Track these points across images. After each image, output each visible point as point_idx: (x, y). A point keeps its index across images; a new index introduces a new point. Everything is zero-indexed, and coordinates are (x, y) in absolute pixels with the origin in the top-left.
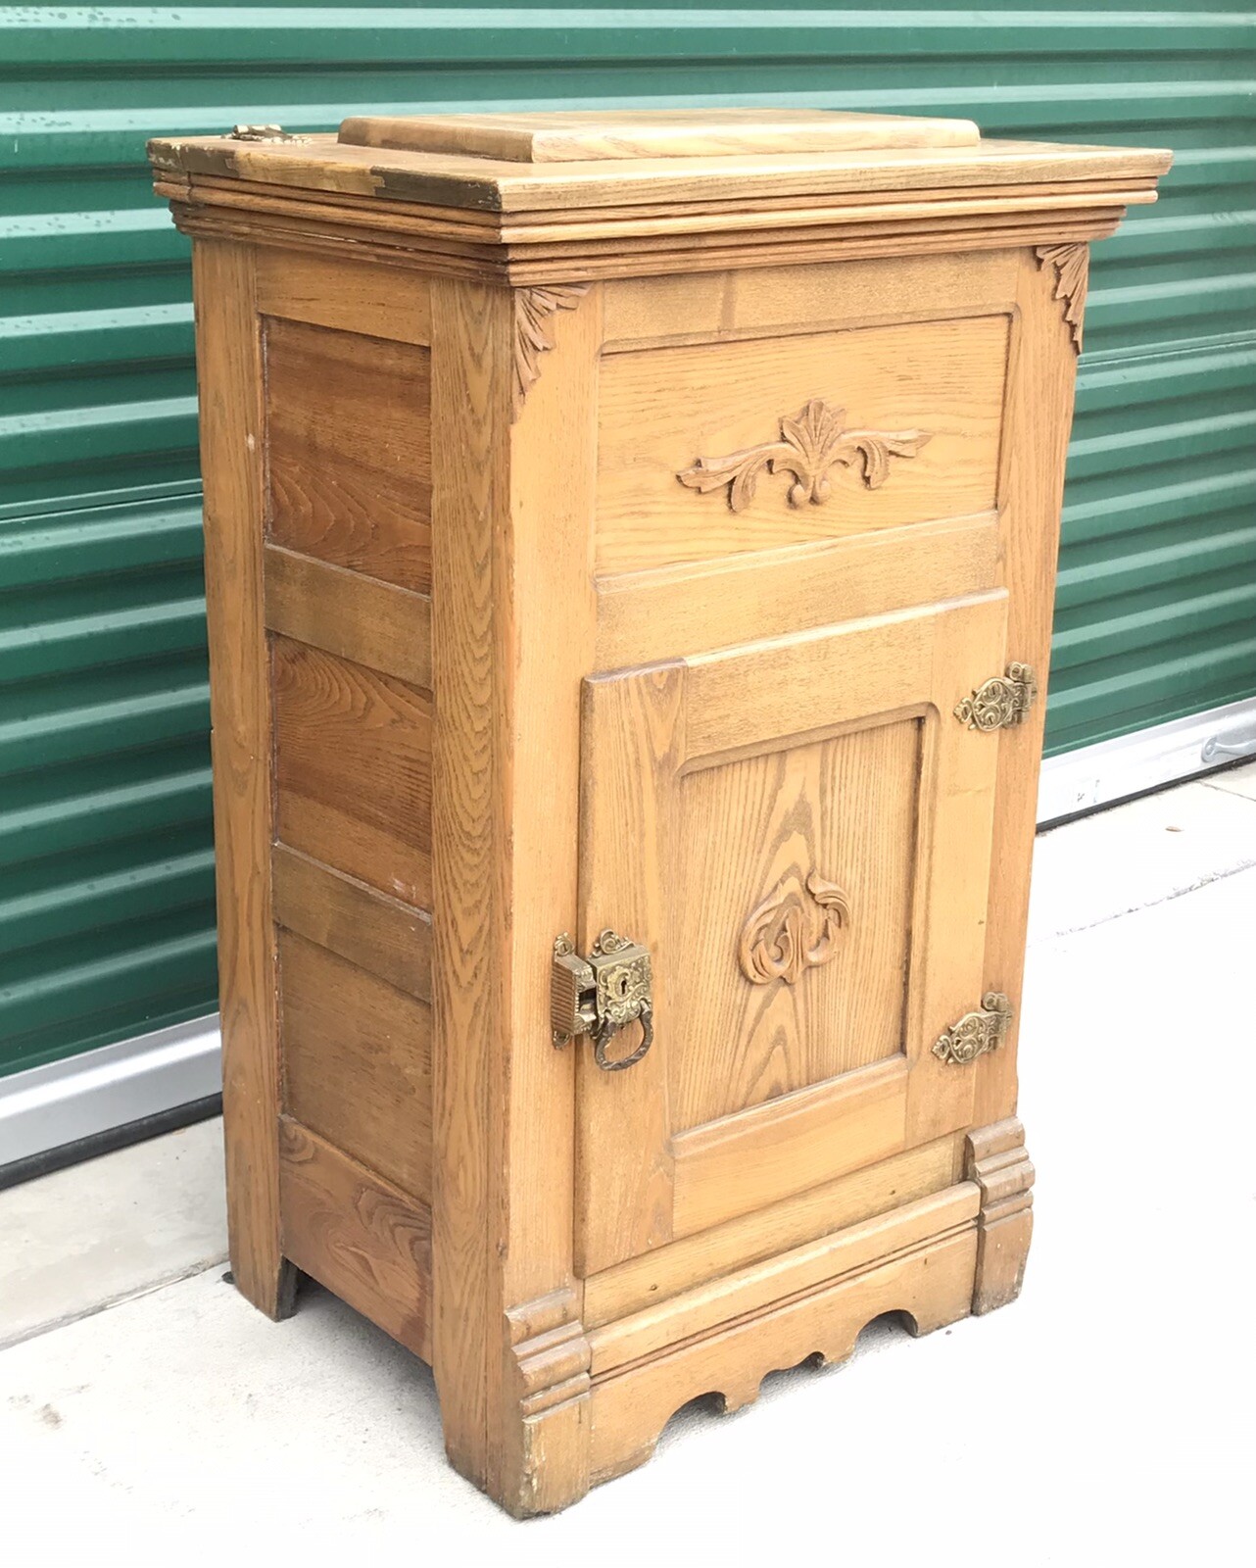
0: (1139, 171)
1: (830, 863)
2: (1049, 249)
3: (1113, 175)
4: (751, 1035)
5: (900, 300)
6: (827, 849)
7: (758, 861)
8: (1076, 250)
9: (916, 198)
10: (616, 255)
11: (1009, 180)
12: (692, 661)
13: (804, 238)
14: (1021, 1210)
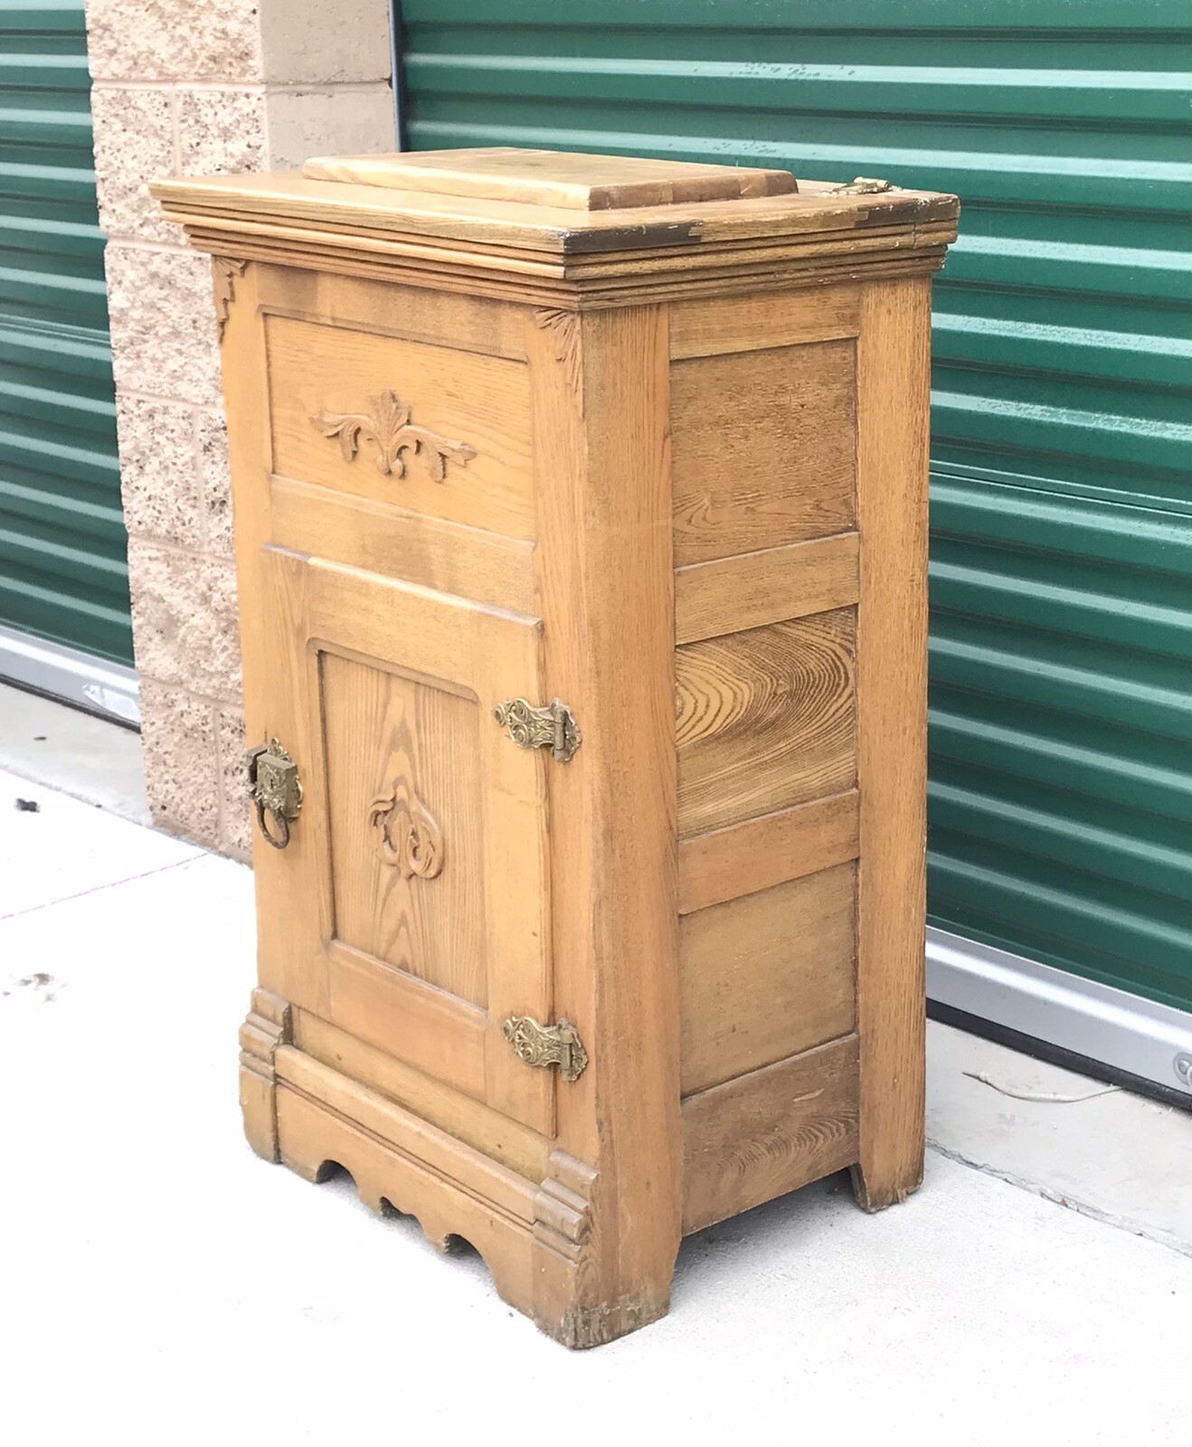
0: (537, 245)
1: (428, 794)
2: (542, 309)
3: (514, 243)
4: (385, 900)
5: (434, 325)
6: (425, 778)
7: (378, 755)
8: (565, 316)
9: (364, 234)
10: (239, 243)
11: (428, 231)
12: (313, 561)
13: (334, 254)
14: (569, 1258)
